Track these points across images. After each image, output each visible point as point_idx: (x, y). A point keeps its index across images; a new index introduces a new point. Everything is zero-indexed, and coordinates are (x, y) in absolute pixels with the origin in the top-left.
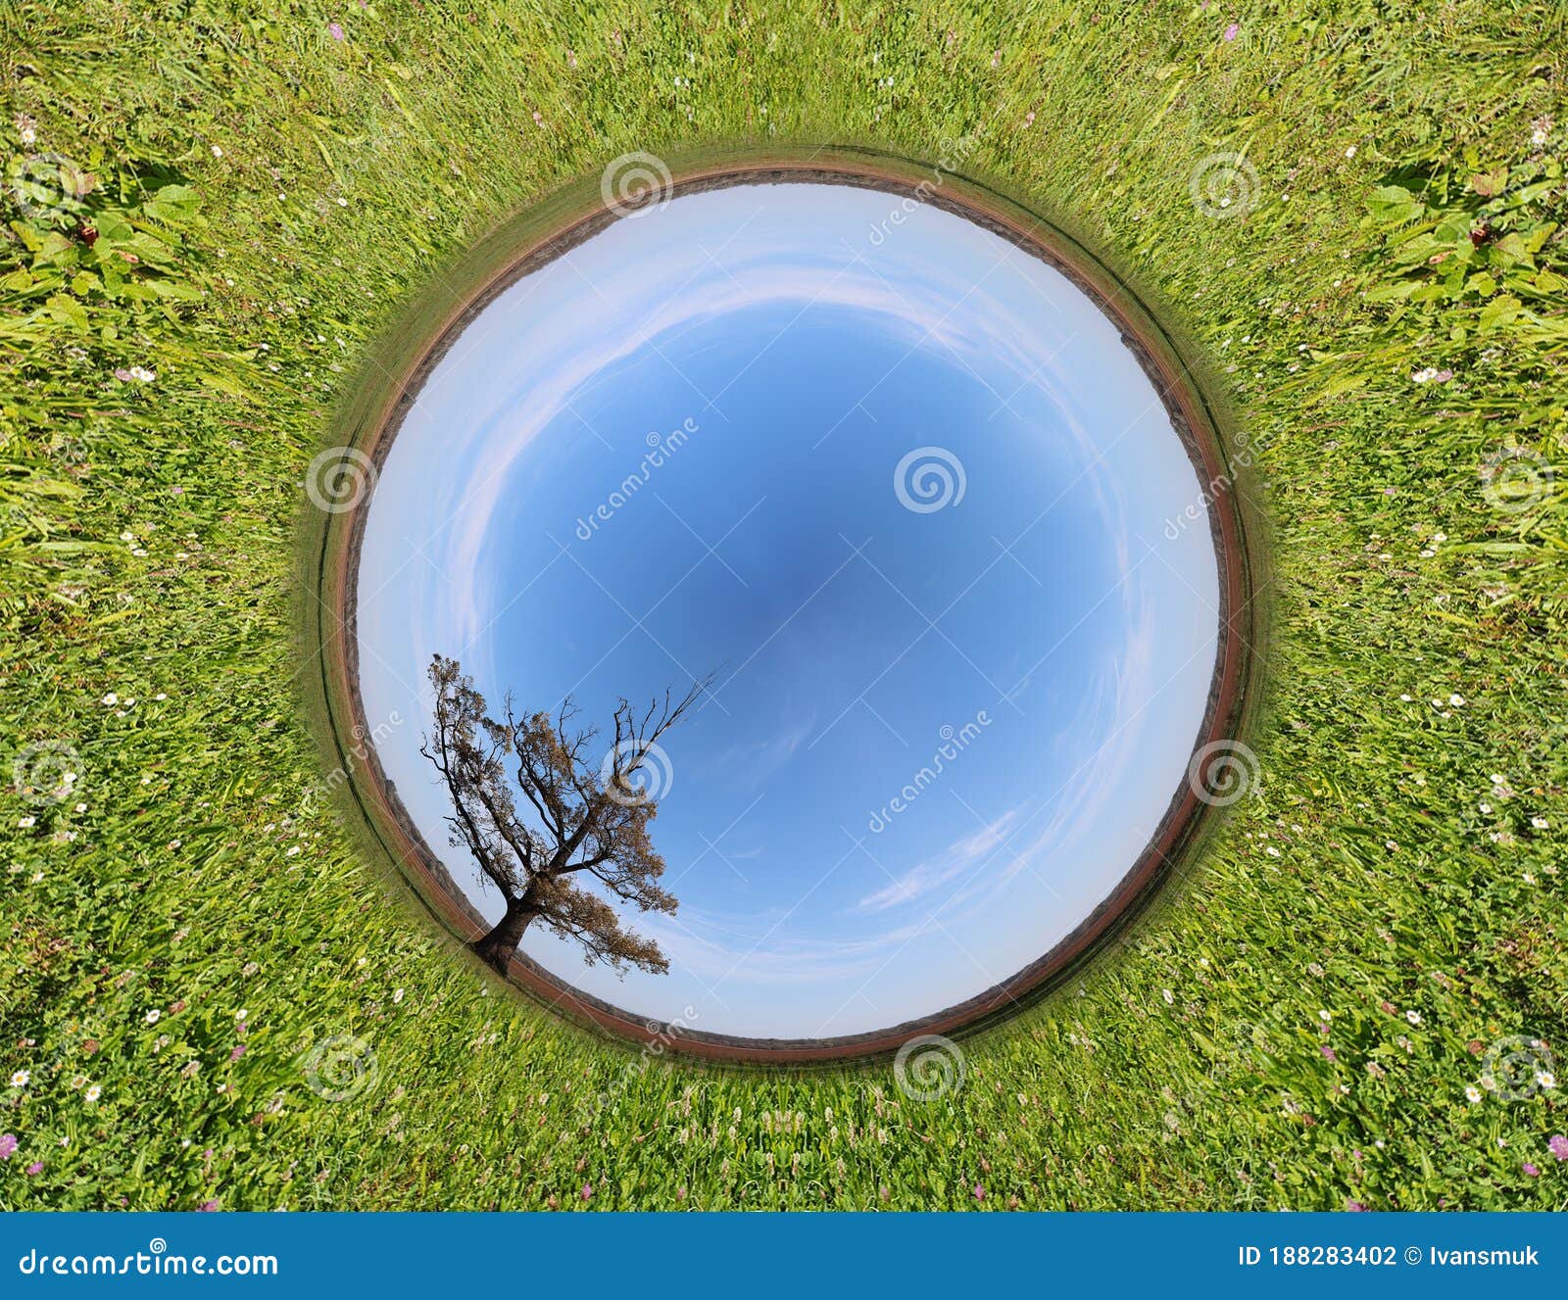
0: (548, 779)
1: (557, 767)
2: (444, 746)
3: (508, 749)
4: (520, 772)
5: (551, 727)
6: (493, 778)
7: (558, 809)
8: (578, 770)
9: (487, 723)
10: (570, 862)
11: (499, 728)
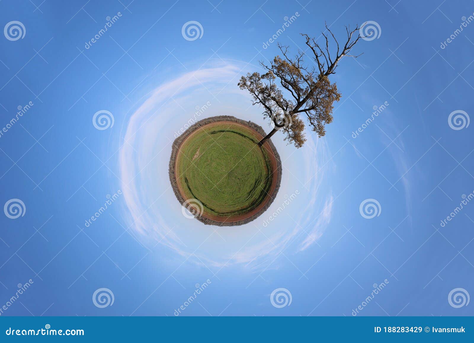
0: (292, 80)
1: (294, 74)
2: (257, 96)
3: (274, 78)
4: (281, 82)
5: (283, 60)
6: (273, 90)
7: (298, 90)
8: (304, 73)
9: (263, 77)
10: (300, 109)
11: (267, 74)
